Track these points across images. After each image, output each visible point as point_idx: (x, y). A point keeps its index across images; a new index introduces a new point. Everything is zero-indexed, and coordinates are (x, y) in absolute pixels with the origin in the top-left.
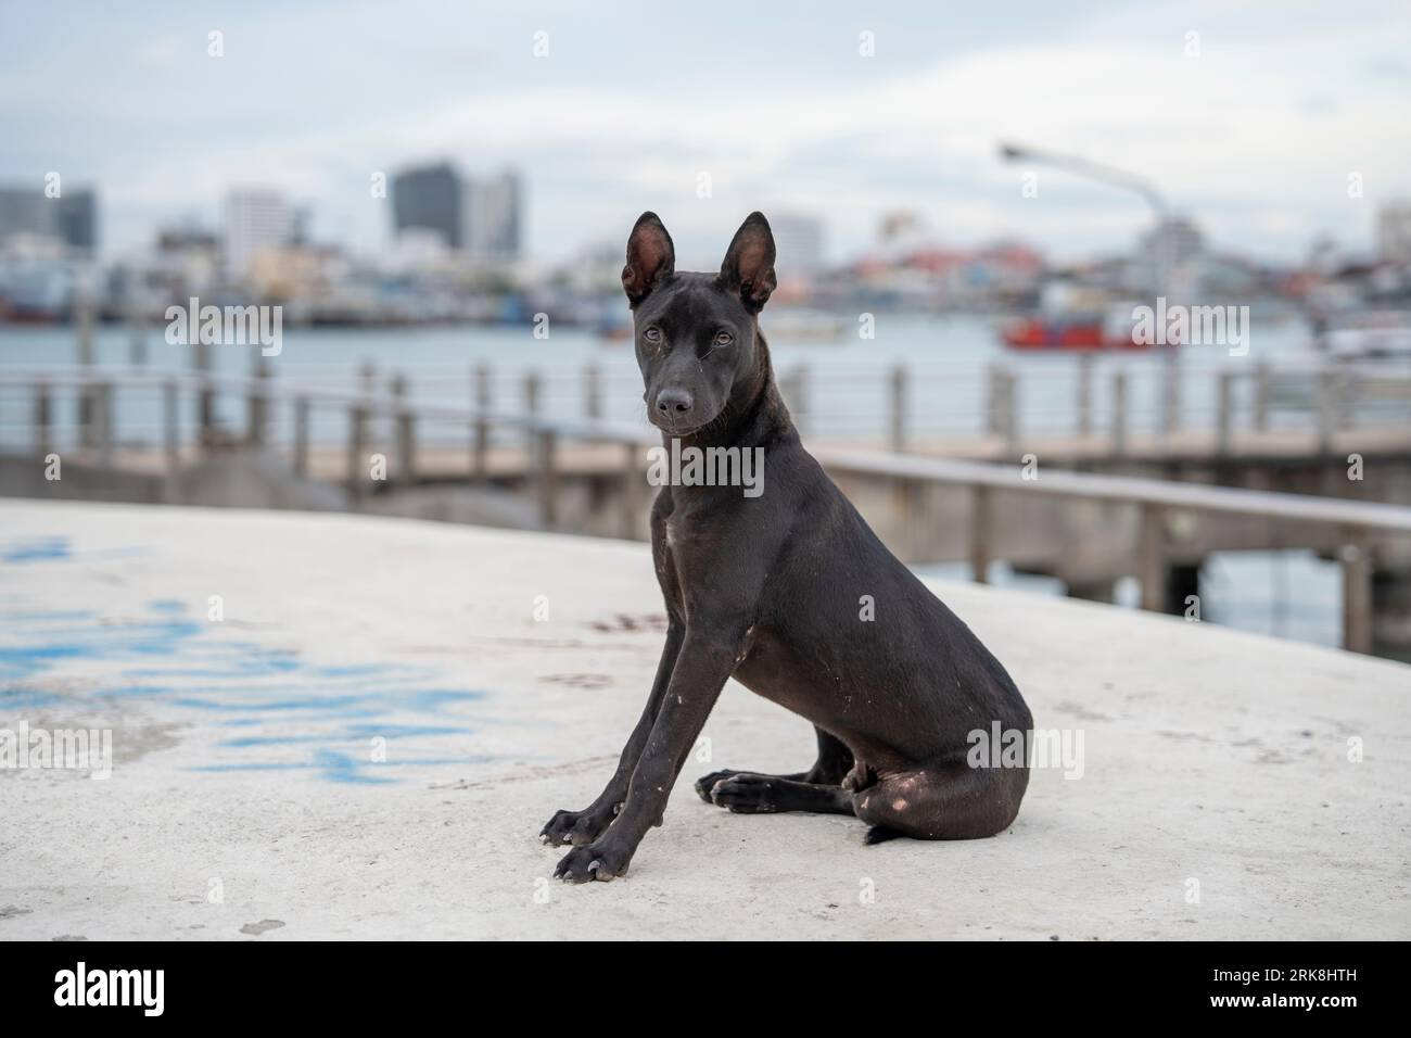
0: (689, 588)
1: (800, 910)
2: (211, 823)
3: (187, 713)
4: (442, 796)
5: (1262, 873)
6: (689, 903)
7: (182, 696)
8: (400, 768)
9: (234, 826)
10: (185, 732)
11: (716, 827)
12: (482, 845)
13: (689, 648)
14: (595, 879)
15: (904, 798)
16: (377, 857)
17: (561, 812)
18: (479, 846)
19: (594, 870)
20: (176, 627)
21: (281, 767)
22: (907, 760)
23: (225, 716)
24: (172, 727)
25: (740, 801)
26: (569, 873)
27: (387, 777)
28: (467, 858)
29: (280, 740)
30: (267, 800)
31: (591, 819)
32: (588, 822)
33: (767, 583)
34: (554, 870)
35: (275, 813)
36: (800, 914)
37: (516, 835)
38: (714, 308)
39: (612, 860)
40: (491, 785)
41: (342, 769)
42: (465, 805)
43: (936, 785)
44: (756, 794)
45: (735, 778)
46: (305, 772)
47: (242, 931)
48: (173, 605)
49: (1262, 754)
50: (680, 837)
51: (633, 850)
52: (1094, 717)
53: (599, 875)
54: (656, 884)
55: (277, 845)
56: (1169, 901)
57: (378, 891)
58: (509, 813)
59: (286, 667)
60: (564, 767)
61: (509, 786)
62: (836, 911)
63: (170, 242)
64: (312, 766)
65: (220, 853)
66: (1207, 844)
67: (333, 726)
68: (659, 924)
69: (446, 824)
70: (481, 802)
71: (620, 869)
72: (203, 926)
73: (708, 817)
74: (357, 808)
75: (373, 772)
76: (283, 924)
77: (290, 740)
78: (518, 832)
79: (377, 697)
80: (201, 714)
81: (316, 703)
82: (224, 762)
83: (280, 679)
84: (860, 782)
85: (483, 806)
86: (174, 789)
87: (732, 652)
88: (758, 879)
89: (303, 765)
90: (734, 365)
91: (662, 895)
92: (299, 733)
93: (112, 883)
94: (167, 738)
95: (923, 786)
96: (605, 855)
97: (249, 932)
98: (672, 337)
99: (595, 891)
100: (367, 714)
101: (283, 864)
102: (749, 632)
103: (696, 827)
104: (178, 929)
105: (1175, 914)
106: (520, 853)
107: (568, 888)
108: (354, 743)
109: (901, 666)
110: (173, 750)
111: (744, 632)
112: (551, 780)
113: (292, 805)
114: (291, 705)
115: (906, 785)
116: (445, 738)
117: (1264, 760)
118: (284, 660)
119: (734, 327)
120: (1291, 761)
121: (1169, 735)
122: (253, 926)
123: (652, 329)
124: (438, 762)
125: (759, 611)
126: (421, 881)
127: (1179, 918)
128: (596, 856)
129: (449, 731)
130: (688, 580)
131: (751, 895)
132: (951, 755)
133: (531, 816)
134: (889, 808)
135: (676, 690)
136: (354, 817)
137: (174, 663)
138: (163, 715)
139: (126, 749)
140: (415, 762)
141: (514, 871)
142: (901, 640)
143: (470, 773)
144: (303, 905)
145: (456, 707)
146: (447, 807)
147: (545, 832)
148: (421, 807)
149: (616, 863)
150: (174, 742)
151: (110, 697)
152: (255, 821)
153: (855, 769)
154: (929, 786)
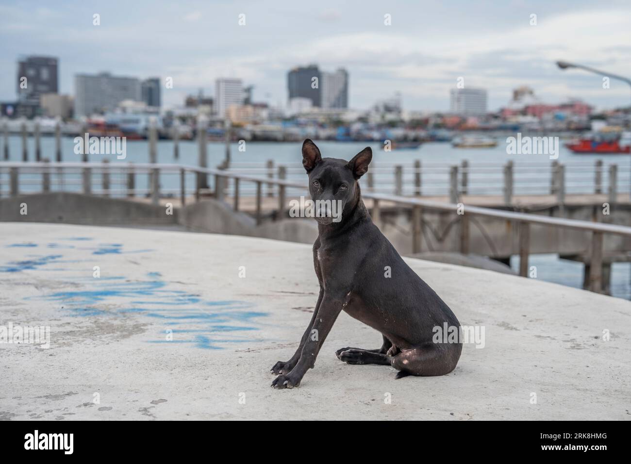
0: (325, 277)
1: (360, 401)
2: (150, 363)
3: (151, 319)
4: (239, 354)
5: (546, 392)
6: (319, 398)
7: (151, 312)
8: (227, 343)
9: (158, 364)
10: (149, 327)
11: (341, 369)
12: (249, 374)
13: (325, 300)
14: (286, 388)
15: (407, 360)
16: (208, 377)
17: (279, 362)
18: (248, 374)
19: (286, 384)
20: (156, 283)
21: (182, 342)
22: (410, 345)
23: (166, 321)
24: (144, 325)
25: (350, 360)
26: (276, 385)
27: (221, 347)
28: (241, 378)
29: (184, 331)
30: (172, 354)
31: (290, 365)
32: (288, 366)
33: (356, 275)
34: (271, 384)
35: (174, 359)
36: (360, 403)
37: (263, 370)
38: (341, 175)
39: (293, 381)
40: (259, 351)
41: (204, 343)
42: (247, 358)
43: (420, 355)
44: (356, 357)
45: (349, 350)
46: (190, 344)
47: (151, 403)
48: (157, 274)
49: (573, 345)
50: (325, 372)
51: (301, 377)
52: (512, 329)
53: (288, 386)
54: (309, 390)
55: (171, 372)
56: (503, 401)
57: (205, 390)
58: (263, 362)
59: (195, 301)
60: (290, 344)
61: (267, 351)
62: (374, 402)
63: (191, 102)
64: (194, 341)
65: (150, 374)
66: (531, 380)
67: (206, 326)
68: (305, 405)
69: (237, 365)
70: (253, 357)
71: (296, 384)
72: (137, 401)
73: (338, 365)
74: (205, 358)
75: (217, 344)
76: (166, 401)
77: (188, 331)
78: (264, 369)
79: (226, 314)
80: (157, 319)
81: (202, 316)
82: (160, 339)
83: (191, 306)
84: (394, 352)
85: (254, 359)
86: (139, 349)
87: (341, 302)
88: (349, 389)
89: (190, 341)
90: (346, 197)
91: (310, 394)
92: (192, 328)
93: (108, 384)
94: (141, 329)
95: (415, 355)
96: (290, 379)
97: (154, 403)
98: (324, 185)
99: (285, 392)
100: (221, 321)
101: (172, 379)
102: (348, 294)
103: (332, 369)
104: (129, 401)
105: (503, 406)
106: (262, 377)
107: (276, 391)
108: (212, 333)
109: (407, 308)
110: (143, 334)
111: (346, 295)
112: (284, 349)
113: (182, 357)
114: (192, 317)
115: (408, 354)
116: (248, 332)
117: (573, 348)
118: (194, 298)
119: (348, 183)
120: (584, 348)
121: (539, 337)
122: (155, 401)
123: (316, 182)
124: (242, 341)
125: (353, 286)
126: (221, 386)
127: (504, 408)
128: (287, 379)
129: (250, 329)
130: (325, 275)
131: (343, 395)
132: (426, 343)
133: (271, 363)
134: (402, 363)
135: (320, 317)
136: (204, 362)
137: (150, 299)
138: (142, 319)
139: (125, 333)
140: (234, 341)
141: (257, 384)
142: (407, 298)
143: (252, 346)
144: (176, 394)
145: (256, 319)
146: (240, 359)
147: (273, 369)
148: (230, 359)
149: (295, 382)
150: (143, 331)
151: (123, 312)
152: (166, 362)
153: (392, 347)
154: (417, 355)
